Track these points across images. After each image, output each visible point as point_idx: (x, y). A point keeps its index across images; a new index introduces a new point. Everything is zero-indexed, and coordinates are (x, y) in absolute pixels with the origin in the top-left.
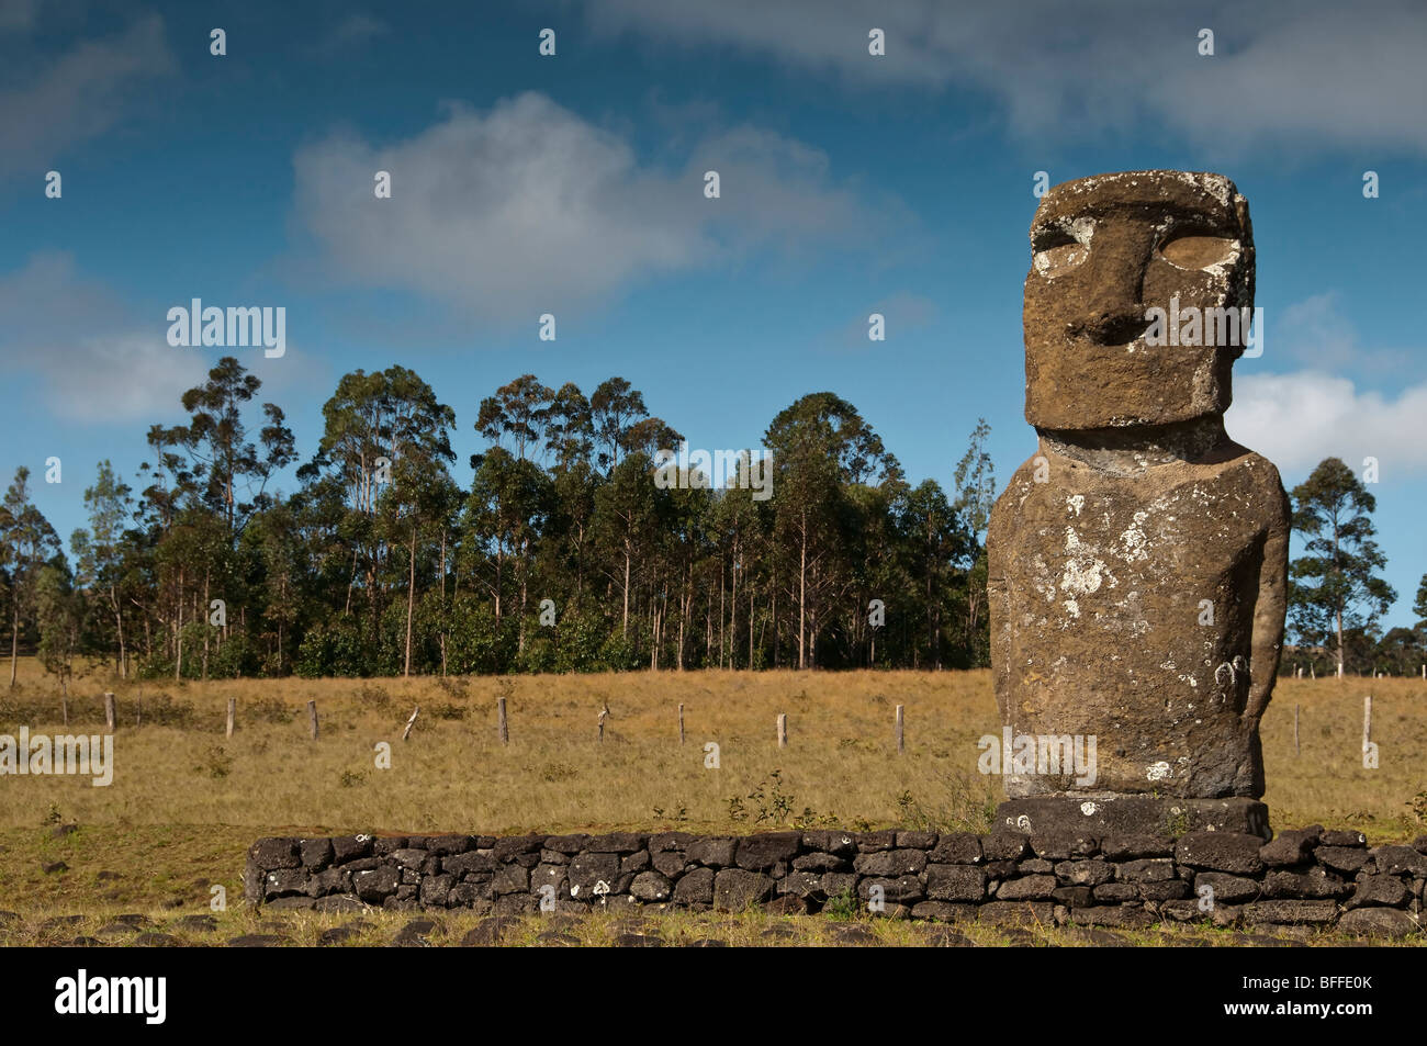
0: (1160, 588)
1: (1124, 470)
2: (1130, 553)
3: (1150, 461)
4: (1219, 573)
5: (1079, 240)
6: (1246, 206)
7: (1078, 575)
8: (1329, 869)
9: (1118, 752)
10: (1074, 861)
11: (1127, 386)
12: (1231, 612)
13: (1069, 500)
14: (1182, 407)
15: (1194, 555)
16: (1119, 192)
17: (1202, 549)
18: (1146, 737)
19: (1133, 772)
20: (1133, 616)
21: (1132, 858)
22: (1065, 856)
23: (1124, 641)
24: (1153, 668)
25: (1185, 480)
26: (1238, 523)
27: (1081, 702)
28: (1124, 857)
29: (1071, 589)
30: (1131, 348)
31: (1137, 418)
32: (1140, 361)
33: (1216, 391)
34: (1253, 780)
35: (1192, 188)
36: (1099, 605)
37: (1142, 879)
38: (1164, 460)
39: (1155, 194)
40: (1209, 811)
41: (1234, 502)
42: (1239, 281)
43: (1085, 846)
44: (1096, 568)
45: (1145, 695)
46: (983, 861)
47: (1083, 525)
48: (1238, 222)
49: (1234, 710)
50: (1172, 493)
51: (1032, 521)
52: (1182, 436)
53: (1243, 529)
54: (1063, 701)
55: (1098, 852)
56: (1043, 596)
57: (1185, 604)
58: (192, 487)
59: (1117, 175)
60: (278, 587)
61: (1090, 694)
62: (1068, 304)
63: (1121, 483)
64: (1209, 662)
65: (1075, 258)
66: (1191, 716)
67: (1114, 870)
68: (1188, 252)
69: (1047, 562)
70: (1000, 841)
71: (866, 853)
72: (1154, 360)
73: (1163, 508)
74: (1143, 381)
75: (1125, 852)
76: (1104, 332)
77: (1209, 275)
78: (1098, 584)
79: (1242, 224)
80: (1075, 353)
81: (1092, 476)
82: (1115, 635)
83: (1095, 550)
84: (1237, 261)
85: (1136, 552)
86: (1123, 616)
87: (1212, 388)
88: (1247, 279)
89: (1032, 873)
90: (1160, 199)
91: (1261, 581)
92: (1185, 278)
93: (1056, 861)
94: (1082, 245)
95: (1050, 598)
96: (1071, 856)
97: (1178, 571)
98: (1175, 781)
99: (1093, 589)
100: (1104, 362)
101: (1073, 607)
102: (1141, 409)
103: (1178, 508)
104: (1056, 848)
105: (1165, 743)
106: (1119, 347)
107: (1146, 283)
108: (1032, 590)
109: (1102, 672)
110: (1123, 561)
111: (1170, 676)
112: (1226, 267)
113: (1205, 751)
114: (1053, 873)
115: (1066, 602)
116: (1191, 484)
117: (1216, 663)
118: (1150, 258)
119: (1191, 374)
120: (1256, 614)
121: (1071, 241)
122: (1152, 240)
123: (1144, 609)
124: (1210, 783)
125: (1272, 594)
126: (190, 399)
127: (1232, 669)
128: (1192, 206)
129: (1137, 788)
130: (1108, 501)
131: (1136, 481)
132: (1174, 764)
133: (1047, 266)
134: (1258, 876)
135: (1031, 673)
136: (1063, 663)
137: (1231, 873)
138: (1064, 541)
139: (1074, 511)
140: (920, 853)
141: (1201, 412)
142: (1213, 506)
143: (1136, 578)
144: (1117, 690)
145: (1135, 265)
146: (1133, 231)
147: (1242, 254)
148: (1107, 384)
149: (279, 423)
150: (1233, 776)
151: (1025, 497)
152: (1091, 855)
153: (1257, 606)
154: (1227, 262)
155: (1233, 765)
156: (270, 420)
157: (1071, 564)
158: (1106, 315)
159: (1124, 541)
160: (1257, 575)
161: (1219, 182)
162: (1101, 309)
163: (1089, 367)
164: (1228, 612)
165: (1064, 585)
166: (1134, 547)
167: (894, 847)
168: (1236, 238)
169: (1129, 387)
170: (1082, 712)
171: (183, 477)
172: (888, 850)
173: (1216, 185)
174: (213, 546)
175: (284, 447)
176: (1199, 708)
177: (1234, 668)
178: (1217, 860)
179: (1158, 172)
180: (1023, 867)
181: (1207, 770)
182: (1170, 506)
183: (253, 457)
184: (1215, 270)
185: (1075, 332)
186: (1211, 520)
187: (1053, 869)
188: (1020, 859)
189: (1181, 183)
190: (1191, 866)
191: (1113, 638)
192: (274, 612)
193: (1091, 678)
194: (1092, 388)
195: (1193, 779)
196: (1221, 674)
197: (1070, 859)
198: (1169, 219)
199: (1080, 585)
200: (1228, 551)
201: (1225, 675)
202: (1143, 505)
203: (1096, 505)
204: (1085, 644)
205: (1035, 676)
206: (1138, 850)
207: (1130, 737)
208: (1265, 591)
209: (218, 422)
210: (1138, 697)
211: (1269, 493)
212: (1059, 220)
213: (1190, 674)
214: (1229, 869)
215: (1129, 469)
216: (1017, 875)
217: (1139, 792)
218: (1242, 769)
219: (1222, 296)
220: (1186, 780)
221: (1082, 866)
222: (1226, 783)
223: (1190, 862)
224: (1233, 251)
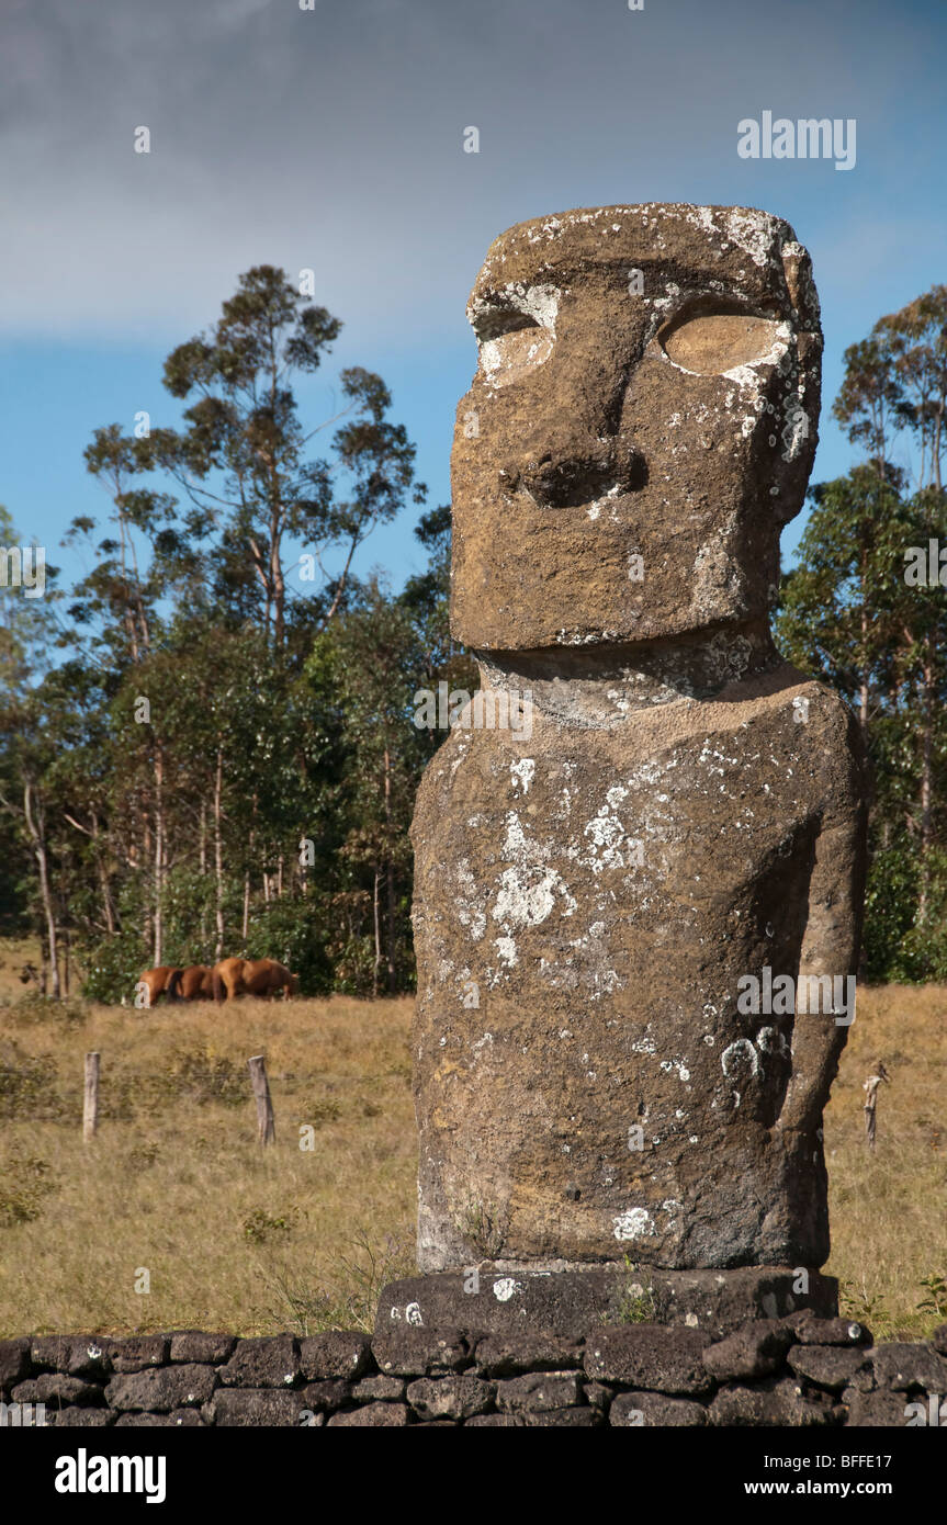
0: (639, 916)
1: (594, 717)
2: (599, 856)
3: (633, 701)
4: (730, 888)
5: (540, 322)
6: (805, 263)
7: (519, 894)
8: (809, 1385)
9: (568, 1193)
10: (435, 1378)
11: (584, 576)
12: (754, 954)
13: (514, 768)
14: (675, 611)
15: (693, 859)
16: (592, 242)
17: (707, 848)
18: (612, 1168)
19: (593, 1226)
20: (595, 964)
21: (520, 1371)
22: (420, 1370)
23: (579, 1005)
24: (620, 1051)
25: (689, 732)
26: (771, 804)
27: (511, 1108)
28: (509, 1370)
29: (507, 918)
30: (594, 511)
31: (598, 630)
32: (606, 533)
33: (736, 582)
34: (790, 1237)
35: (706, 235)
36: (545, 945)
37: (529, 1406)
38: (655, 699)
39: (645, 246)
40: (693, 1291)
41: (766, 768)
42: (787, 393)
43: (449, 1352)
44: (548, 883)
45: (606, 1096)
46: (300, 1381)
47: (532, 809)
48: (786, 290)
49: (756, 1119)
50: (667, 754)
51: (462, 802)
52: (682, 657)
53: (778, 814)
54: (485, 1109)
55: (472, 1363)
56: (467, 929)
57: (675, 942)
58: (192, 563)
59: (593, 212)
60: (375, 788)
61: (525, 1096)
62: (510, 436)
63: (589, 738)
64: (710, 1040)
65: (536, 351)
66: (682, 1130)
67: (493, 1392)
68: (710, 342)
69: (475, 872)
70: (325, 1347)
71: (126, 1372)
72: (630, 531)
73: (651, 780)
74: (611, 568)
75: (508, 1361)
76: (546, 485)
77: (731, 383)
78: (548, 909)
79: (794, 296)
80: (513, 520)
81: (546, 727)
82: (568, 997)
83: (546, 852)
84: (783, 360)
85: (607, 854)
86: (580, 964)
87: (729, 577)
88: (801, 389)
89: (372, 1400)
90: (654, 256)
91: (812, 900)
92: (690, 390)
93: (409, 1379)
94: (547, 331)
95: (477, 933)
96: (429, 1369)
97: (668, 887)
98: (659, 1240)
99: (538, 919)
100: (551, 536)
101: (507, 948)
102: (606, 615)
103: (675, 780)
104: (406, 1358)
105: (642, 1177)
106: (573, 510)
107: (627, 400)
108: (452, 919)
109: (545, 1058)
110: (587, 870)
111: (646, 1064)
112: (759, 370)
113: (707, 1189)
114: (402, 1399)
115: (499, 941)
116: (700, 738)
117: (723, 1041)
118: (641, 357)
119: (693, 554)
120: (804, 957)
121: (531, 322)
122: (645, 324)
123: (612, 952)
124: (715, 1244)
125: (829, 923)
126: (182, 368)
127: (753, 1050)
128: (703, 266)
129: (600, 1252)
130: (569, 768)
131: (611, 735)
132: (656, 1211)
133: (496, 366)
134: (705, 1396)
135: (445, 1062)
136: (487, 1043)
137: (665, 1393)
138: (503, 838)
139: (520, 786)
140: (204, 1372)
141: (708, 618)
142: (732, 776)
143: (603, 899)
144: (564, 1088)
145: (610, 368)
146: (613, 309)
147: (793, 348)
148: (554, 574)
149: (379, 415)
150: (755, 1231)
151: (459, 762)
152: (462, 1366)
153: (805, 942)
154: (765, 361)
155: (755, 1211)
156: (359, 405)
157: (510, 876)
158: (547, 458)
159: (591, 836)
160: (804, 891)
161: (755, 223)
162: (542, 447)
163: (529, 544)
164: (749, 953)
165: (498, 912)
166: (605, 847)
167: (167, 1362)
168: (782, 319)
169: (589, 579)
170: (514, 1127)
171: (167, 542)
172: (158, 1366)
173: (751, 229)
174: (231, 698)
175: (391, 472)
176: (693, 1118)
177: (758, 1049)
178: (641, 1371)
179: (658, 207)
180: (358, 1392)
181: (710, 1220)
182: (663, 776)
183: (326, 495)
184: (743, 375)
185: (511, 484)
186: (726, 799)
187: (404, 1392)
188: (356, 1378)
189: (689, 228)
190: (604, 1382)
191: (563, 1000)
192: (363, 845)
193: (528, 1068)
194: (533, 580)
195: (687, 1236)
196: (732, 1059)
197: (428, 1375)
198: (673, 289)
199: (520, 913)
200: (748, 851)
201: (740, 1063)
202: (621, 776)
203: (552, 775)
204: (522, 1011)
205: (448, 1066)
206: (524, 1359)
207: (587, 1168)
208: (820, 918)
209: (243, 416)
210: (597, 1100)
211: (827, 752)
212: (504, 290)
213: (679, 1059)
214: (660, 1386)
215: (601, 715)
216: (352, 1404)
217: (605, 1259)
218: (770, 1219)
219: (749, 420)
220: (676, 1239)
221: (445, 1386)
222: (743, 1242)
223: (602, 1376)
224: (776, 340)
